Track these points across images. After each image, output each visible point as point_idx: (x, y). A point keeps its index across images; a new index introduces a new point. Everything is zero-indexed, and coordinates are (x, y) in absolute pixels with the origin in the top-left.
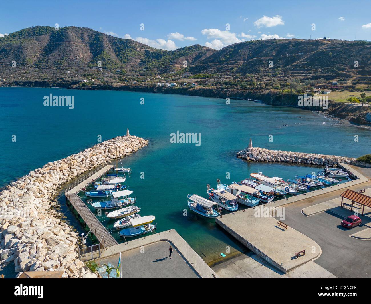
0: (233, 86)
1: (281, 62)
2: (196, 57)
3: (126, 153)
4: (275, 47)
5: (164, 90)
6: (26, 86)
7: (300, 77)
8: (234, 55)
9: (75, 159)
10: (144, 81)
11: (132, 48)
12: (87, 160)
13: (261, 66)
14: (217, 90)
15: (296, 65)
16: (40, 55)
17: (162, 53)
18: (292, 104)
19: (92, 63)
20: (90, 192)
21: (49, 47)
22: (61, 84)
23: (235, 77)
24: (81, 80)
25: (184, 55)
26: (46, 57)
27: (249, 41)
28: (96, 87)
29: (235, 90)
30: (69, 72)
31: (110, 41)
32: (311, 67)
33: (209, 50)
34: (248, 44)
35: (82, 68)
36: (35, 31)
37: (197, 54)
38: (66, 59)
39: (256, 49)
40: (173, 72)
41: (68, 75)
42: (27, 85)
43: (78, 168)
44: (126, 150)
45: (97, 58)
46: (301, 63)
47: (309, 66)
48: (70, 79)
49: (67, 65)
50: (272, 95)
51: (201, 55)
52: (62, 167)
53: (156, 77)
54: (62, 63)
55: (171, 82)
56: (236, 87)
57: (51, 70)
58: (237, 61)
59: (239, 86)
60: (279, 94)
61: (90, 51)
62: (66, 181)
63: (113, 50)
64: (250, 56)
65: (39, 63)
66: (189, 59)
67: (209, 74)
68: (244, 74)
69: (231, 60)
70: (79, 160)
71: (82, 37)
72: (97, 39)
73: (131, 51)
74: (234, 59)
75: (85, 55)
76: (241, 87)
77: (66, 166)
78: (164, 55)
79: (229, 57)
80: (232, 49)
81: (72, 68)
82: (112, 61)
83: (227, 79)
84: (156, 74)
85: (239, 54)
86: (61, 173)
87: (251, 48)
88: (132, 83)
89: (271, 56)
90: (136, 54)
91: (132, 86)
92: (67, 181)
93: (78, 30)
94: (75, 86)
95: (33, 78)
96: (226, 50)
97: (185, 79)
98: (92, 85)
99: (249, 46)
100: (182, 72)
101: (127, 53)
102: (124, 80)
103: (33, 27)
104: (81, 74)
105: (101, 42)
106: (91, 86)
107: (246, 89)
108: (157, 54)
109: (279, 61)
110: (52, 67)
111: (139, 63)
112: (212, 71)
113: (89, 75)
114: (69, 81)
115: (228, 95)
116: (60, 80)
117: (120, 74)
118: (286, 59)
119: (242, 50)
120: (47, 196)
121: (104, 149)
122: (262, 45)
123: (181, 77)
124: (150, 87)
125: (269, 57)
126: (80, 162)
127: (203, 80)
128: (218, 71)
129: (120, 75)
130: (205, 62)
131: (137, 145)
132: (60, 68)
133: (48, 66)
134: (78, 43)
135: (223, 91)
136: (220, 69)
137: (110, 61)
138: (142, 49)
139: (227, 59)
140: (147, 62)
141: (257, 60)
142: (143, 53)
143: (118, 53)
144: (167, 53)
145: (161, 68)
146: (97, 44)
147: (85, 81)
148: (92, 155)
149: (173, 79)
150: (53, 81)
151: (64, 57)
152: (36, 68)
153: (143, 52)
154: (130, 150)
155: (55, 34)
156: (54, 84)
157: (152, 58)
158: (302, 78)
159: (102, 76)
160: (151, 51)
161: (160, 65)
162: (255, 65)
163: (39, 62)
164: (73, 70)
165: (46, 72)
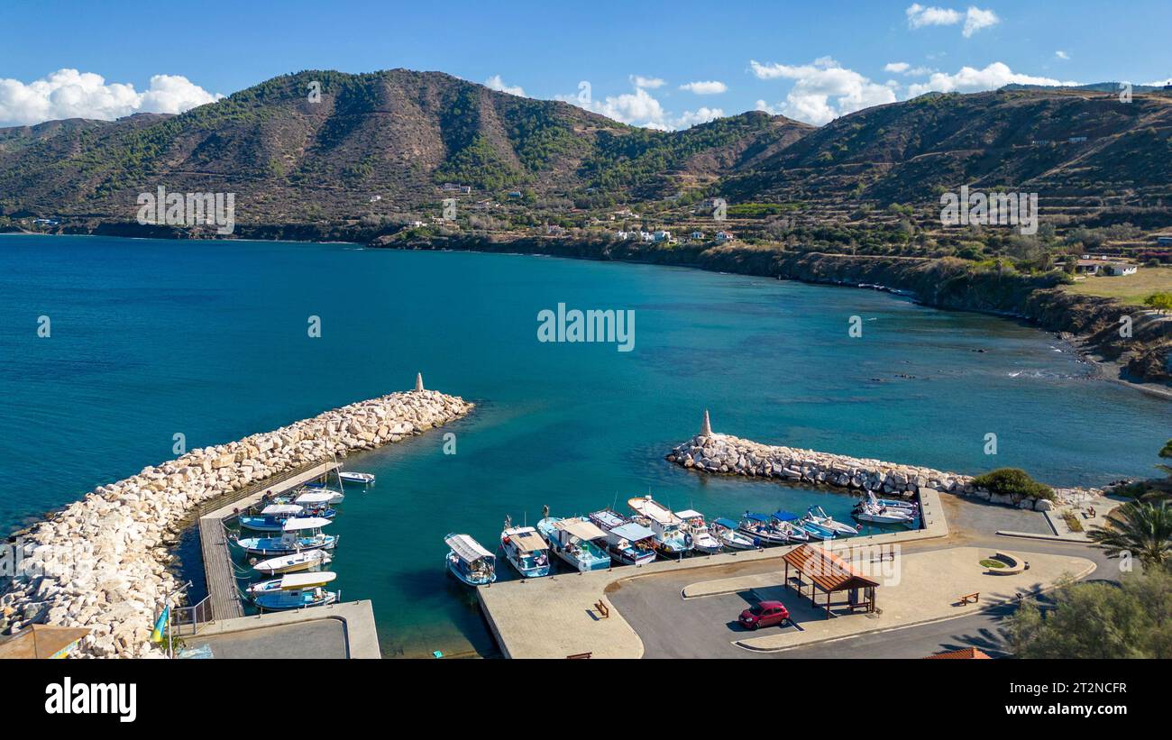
0: (837, 242)
1: (1009, 166)
2: (747, 151)
3: (394, 434)
4: (995, 119)
5: (631, 251)
6: (262, 238)
7: (1061, 216)
8: (862, 143)
9: (255, 445)
10: (580, 226)
11: (559, 126)
12: (287, 448)
13: (944, 178)
14: (785, 256)
15: (1055, 178)
16: (306, 150)
17: (647, 139)
18: (998, 305)
19: (445, 170)
20: (252, 519)
21: (331, 127)
22: (352, 232)
23: (857, 215)
24: (406, 221)
25: (712, 145)
26: (321, 158)
27: (914, 101)
28: (446, 241)
29: (839, 258)
30: (379, 198)
31: (498, 108)
32: (1101, 182)
33: (791, 126)
34: (912, 110)
35: (414, 187)
36: (299, 86)
37: (753, 140)
38: (376, 161)
39: (934, 124)
40: (672, 195)
41: (375, 207)
42: (266, 234)
43: (258, 466)
44: (398, 429)
45: (457, 158)
46: (1072, 171)
47: (1097, 180)
48: (376, 219)
49: (375, 179)
50: (942, 276)
51: (763, 142)
52: (218, 461)
53: (620, 213)
54: (364, 172)
55: (657, 228)
56: (845, 247)
57: (331, 193)
58: (869, 162)
59: (854, 246)
60: (962, 273)
61: (441, 137)
62: (220, 492)
63: (506, 134)
64: (914, 146)
65: (302, 172)
66: (726, 155)
67: (777, 203)
68: (884, 206)
69: (851, 158)
70: (266, 447)
71: (423, 99)
72: (464, 103)
73: (556, 134)
74: (862, 155)
75: (426, 149)
76: (860, 246)
77: (228, 459)
78: (652, 144)
79: (845, 149)
80: (857, 126)
81: (389, 188)
82: (501, 165)
83: (832, 220)
84: (622, 203)
85: (881, 141)
86: (215, 475)
87: (921, 121)
88: (544, 233)
89: (979, 148)
90: (569, 145)
91: (544, 240)
92: (223, 494)
93: (414, 78)
94: (387, 239)
95: (282, 215)
96: (840, 128)
97: (702, 219)
98: (434, 237)
99: (912, 114)
100: (699, 196)
101: (546, 140)
102: (525, 220)
103: (295, 74)
104: (411, 204)
105: (474, 110)
106: (431, 240)
107: (875, 252)
108: (631, 143)
109: (1002, 164)
110: (334, 184)
111: (578, 171)
112: (788, 192)
113: (432, 206)
114: (373, 225)
115: (815, 271)
116: (351, 222)
117: (519, 205)
118: (1028, 156)
119: (890, 128)
120: (162, 522)
121: (337, 424)
122: (958, 110)
123: (693, 212)
124: (595, 243)
125: (972, 152)
126: (266, 452)
127: (757, 221)
128: (809, 194)
129: (518, 208)
130: (773, 165)
131: (434, 415)
132: (356, 187)
133: (325, 181)
134: (411, 115)
135: (804, 259)
136: (814, 189)
137: (495, 166)
138: (589, 129)
139: (840, 157)
140: (600, 167)
141: (930, 161)
142: (592, 141)
143: (518, 140)
144: (662, 140)
145: (638, 185)
146: (461, 117)
147: (418, 223)
148: (303, 436)
149: (668, 217)
150: (332, 225)
151: (369, 156)
152: (292, 186)
153: (592, 137)
154: (409, 427)
155: (350, 92)
156: (335, 234)
157: (615, 154)
158: (1067, 218)
159: (468, 209)
160: (616, 134)
161: (637, 176)
162: (923, 175)
163: (303, 170)
164: (390, 193)
165: (319, 198)
